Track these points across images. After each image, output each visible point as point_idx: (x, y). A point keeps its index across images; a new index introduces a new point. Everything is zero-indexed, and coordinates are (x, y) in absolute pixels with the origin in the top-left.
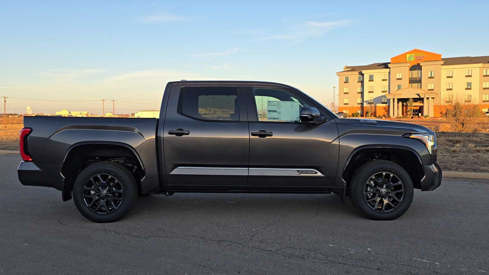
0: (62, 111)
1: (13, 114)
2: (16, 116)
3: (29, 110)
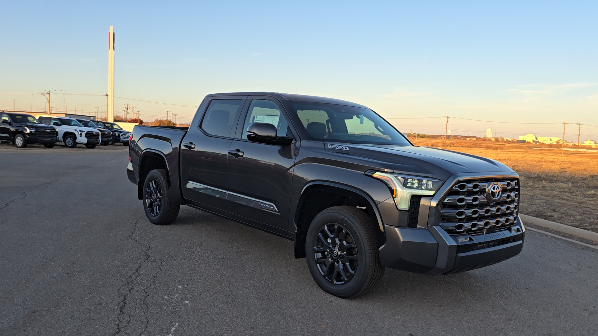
0: (527, 136)
1: (472, 136)
2: (474, 139)
3: (489, 133)
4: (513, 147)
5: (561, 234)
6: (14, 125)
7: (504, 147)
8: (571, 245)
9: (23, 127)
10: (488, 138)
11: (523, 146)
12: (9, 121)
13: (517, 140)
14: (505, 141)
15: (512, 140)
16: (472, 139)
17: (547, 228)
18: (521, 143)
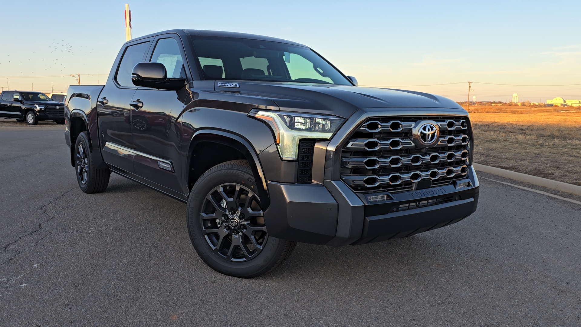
0: (555, 99)
1: (497, 102)
2: (500, 104)
3: (515, 98)
4: (539, 111)
5: (559, 193)
6: (25, 103)
7: (530, 111)
8: (566, 206)
9: (33, 105)
10: (514, 103)
11: (550, 110)
12: (20, 99)
13: (545, 104)
14: (532, 105)
15: (539, 104)
16: (497, 104)
17: (545, 187)
18: (548, 107)
